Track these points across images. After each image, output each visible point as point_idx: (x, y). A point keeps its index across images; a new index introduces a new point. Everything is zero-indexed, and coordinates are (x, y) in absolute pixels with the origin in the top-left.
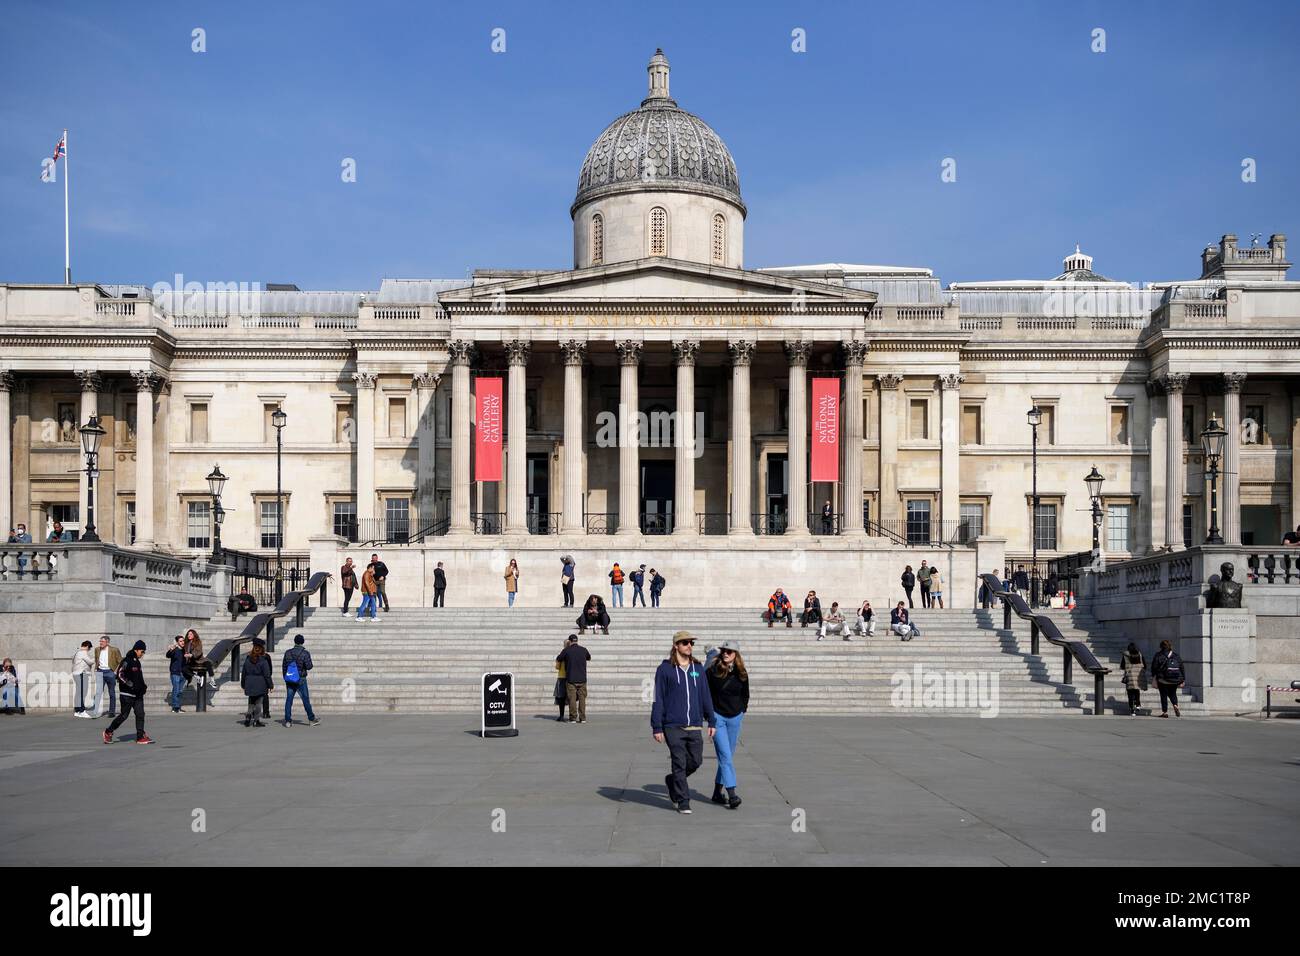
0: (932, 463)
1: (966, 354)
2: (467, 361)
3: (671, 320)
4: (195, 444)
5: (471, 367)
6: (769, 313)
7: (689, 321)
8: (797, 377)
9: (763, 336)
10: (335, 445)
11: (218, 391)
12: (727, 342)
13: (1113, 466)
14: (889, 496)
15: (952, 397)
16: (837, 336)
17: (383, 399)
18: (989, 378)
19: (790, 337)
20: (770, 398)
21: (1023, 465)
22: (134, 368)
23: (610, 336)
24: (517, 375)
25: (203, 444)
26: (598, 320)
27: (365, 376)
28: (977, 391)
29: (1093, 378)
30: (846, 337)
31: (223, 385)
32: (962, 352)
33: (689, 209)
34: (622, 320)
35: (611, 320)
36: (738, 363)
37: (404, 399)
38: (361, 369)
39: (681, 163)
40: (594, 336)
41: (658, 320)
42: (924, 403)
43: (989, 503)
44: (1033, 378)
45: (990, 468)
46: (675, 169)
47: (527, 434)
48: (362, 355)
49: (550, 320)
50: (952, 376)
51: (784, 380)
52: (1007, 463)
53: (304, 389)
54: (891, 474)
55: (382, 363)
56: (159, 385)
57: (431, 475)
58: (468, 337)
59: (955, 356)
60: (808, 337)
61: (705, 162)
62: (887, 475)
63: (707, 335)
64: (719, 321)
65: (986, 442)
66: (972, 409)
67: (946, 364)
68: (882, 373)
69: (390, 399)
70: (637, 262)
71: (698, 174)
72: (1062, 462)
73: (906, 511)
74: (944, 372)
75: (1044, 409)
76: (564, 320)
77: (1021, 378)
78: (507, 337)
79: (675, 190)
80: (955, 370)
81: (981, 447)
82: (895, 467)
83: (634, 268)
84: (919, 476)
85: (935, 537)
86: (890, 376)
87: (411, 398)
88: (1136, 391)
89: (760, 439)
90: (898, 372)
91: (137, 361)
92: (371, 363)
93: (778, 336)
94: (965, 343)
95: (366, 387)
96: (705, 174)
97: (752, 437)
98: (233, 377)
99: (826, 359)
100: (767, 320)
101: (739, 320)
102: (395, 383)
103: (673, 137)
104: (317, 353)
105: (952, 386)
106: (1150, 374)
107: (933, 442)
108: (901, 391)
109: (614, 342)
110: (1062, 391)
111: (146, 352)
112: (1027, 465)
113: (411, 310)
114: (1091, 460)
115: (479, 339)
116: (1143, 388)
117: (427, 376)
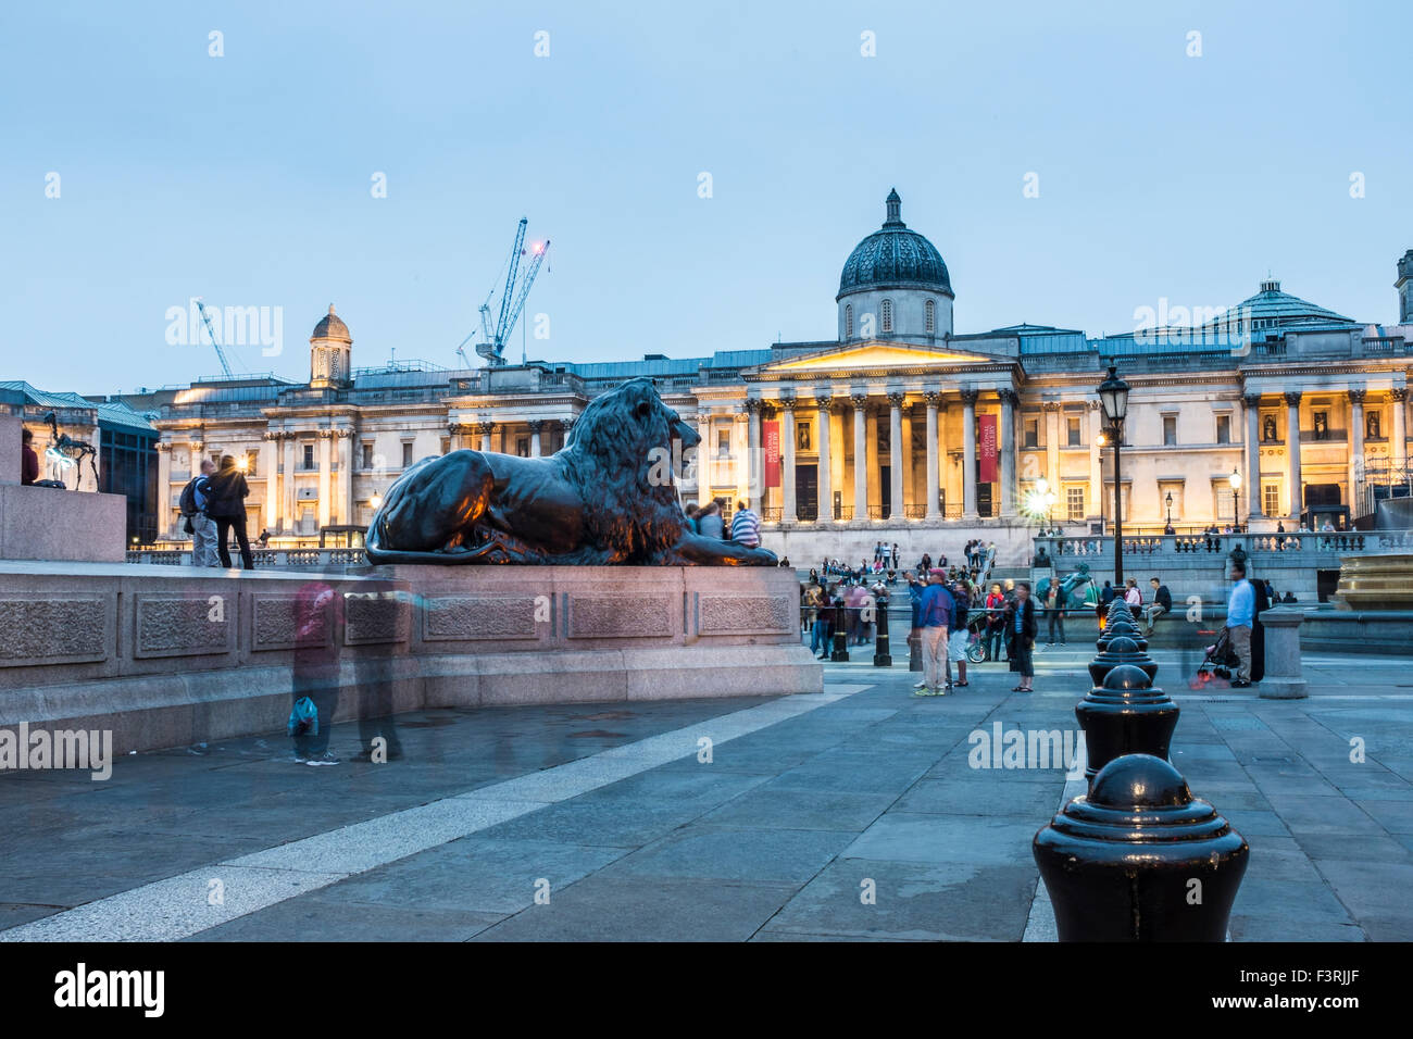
2: (758, 411)
3: (885, 380)
5: (759, 414)
7: (896, 380)
8: (968, 414)
9: (945, 389)
13: (1219, 458)
15: (1096, 417)
17: (716, 431)
19: (963, 388)
21: (1153, 460)
23: (846, 392)
24: (788, 420)
26: (839, 382)
27: (704, 416)
29: (1201, 397)
30: (1000, 387)
33: (907, 300)
34: (854, 381)
36: (929, 406)
37: (728, 432)
38: (702, 412)
39: (901, 270)
40: (836, 394)
41: (877, 380)
42: (1076, 422)
44: (1159, 399)
45: (1131, 463)
46: (898, 274)
48: (702, 403)
49: (809, 383)
50: (1094, 402)
52: (1143, 460)
54: (1055, 471)
55: (715, 408)
57: (746, 480)
58: (758, 397)
60: (975, 387)
62: (1052, 472)
63: (908, 389)
64: (916, 379)
65: (1128, 445)
67: (1091, 393)
68: (1046, 402)
69: (720, 431)
72: (1182, 458)
73: (1067, 496)
74: (1090, 399)
75: (1170, 421)
76: (819, 384)
77: (1151, 399)
78: (782, 396)
79: (898, 288)
80: (1098, 397)
82: (1058, 466)
83: (861, 349)
84: (1075, 471)
85: (1086, 514)
86: (1051, 403)
87: (733, 429)
88: (1236, 405)
90: (1058, 400)
91: (565, 413)
92: (706, 408)
93: (955, 388)
95: (705, 424)
100: (948, 377)
101: (929, 378)
102: (722, 421)
105: (1098, 408)
106: (1243, 392)
107: (1083, 447)
108: (1060, 414)
109: (848, 397)
110: (1181, 406)
111: (569, 407)
112: (1157, 460)
113: (733, 372)
114: (1204, 455)
115: (763, 397)
116: (1238, 403)
117: (742, 414)
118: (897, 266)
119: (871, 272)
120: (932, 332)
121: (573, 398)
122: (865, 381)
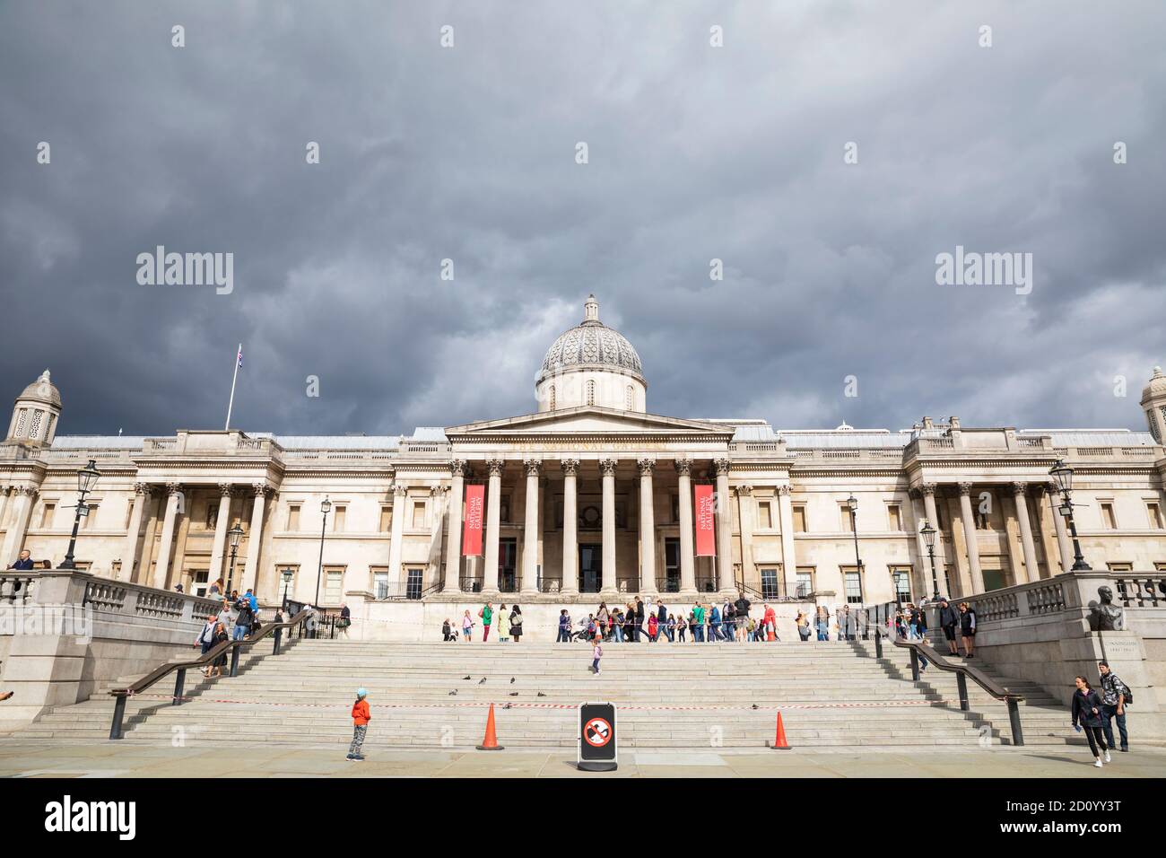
0: (776, 543)
1: (793, 474)
2: (462, 473)
3: (599, 446)
4: (290, 532)
5: (464, 477)
6: (664, 441)
7: (610, 446)
8: (684, 483)
9: (660, 456)
10: (379, 534)
11: (308, 498)
12: (636, 460)
13: (894, 545)
14: (748, 566)
15: (786, 500)
16: (709, 456)
17: (411, 503)
19: (678, 457)
20: (666, 500)
21: (834, 545)
22: (255, 482)
23: (557, 457)
24: (495, 482)
25: (294, 532)
26: (550, 446)
27: (400, 487)
28: (801, 497)
29: (874, 488)
30: (717, 457)
31: (311, 494)
32: (790, 472)
33: (610, 381)
34: (565, 446)
35: (558, 446)
36: (644, 473)
37: (424, 503)
38: (398, 483)
39: (605, 355)
40: (547, 457)
41: (590, 446)
42: (767, 505)
43: (815, 572)
44: (836, 488)
45: (814, 548)
46: (601, 358)
47: (500, 525)
48: (399, 475)
49: (517, 446)
50: (785, 487)
51: (674, 489)
52: (825, 544)
53: (362, 497)
54: (749, 553)
55: (411, 480)
56: (270, 494)
57: (439, 553)
58: (463, 458)
59: (786, 474)
60: (690, 457)
61: (620, 354)
62: (747, 553)
63: (623, 456)
64: (630, 446)
65: (810, 531)
66: (799, 509)
67: (780, 478)
68: (739, 485)
69: (415, 503)
70: (576, 409)
71: (615, 361)
73: (761, 577)
74: (779, 484)
75: (846, 509)
76: (527, 447)
77: (829, 488)
78: (489, 458)
79: (601, 370)
80: (787, 482)
81: (806, 534)
82: (751, 547)
83: (574, 412)
84: (768, 554)
85: (781, 595)
86: (744, 487)
87: (429, 502)
88: (903, 496)
89: (660, 527)
90: (750, 484)
91: (258, 477)
92: (404, 480)
93: (671, 457)
94: (791, 465)
95: (400, 495)
96: (620, 361)
97: (655, 526)
98: (318, 489)
99: (703, 474)
100: (662, 446)
101: (643, 446)
102: (419, 493)
103: (600, 340)
104: (372, 474)
105: (785, 493)
106: (910, 484)
107: (775, 530)
108: (752, 496)
109: (560, 460)
110: (858, 495)
111: (264, 472)
112: (837, 546)
113: (432, 446)
114: (879, 541)
115: (469, 459)
116: (907, 494)
117: (439, 487)
119: (576, 355)
121: (268, 463)
122: (577, 446)
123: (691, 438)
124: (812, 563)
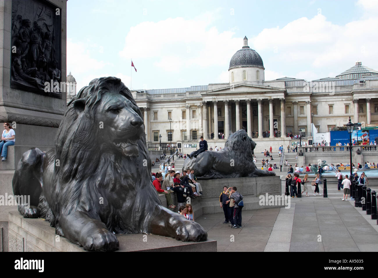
0: (305, 119)
1: (312, 96)
2: (206, 105)
3: (245, 96)
4: (155, 121)
6: (265, 93)
7: (249, 96)
8: (271, 106)
9: (264, 98)
10: (182, 120)
11: (159, 110)
12: (256, 99)
13: (346, 118)
14: (296, 127)
15: (309, 106)
16: (278, 97)
17: (191, 111)
18: (318, 100)
19: (269, 98)
22: (144, 107)
23: (233, 99)
24: (215, 108)
26: (231, 96)
27: (188, 106)
28: (316, 103)
29: (341, 100)
30: (280, 98)
31: (160, 109)
33: (251, 70)
34: (236, 96)
35: (233, 96)
36: (259, 103)
37: (195, 110)
40: (230, 99)
41: (242, 96)
43: (319, 127)
44: (328, 100)
46: (248, 62)
48: (187, 102)
49: (221, 97)
50: (308, 101)
52: (323, 119)
53: (176, 108)
54: (296, 122)
55: (191, 103)
56: (148, 109)
57: (201, 126)
58: (206, 101)
59: (309, 97)
60: (273, 98)
61: (254, 60)
63: (252, 98)
64: (255, 95)
65: (318, 114)
66: (315, 107)
67: (307, 99)
68: (293, 101)
69: (193, 111)
70: (238, 85)
71: (252, 63)
72: (335, 118)
75: (331, 106)
76: (224, 97)
77: (325, 100)
78: (213, 100)
79: (248, 67)
81: (317, 115)
82: (297, 121)
84: (302, 123)
86: (295, 102)
87: (197, 110)
90: (297, 101)
91: (144, 105)
92: (189, 104)
93: (267, 98)
94: (311, 94)
95: (188, 108)
96: (254, 63)
98: (162, 107)
100: (264, 95)
101: (259, 95)
102: (193, 107)
104: (178, 101)
105: (308, 103)
106: (353, 98)
107: (305, 115)
108: (298, 105)
110: (334, 103)
111: (146, 104)
112: (327, 119)
113: (196, 92)
114: (341, 117)
115: (208, 101)
116: (352, 101)
117: (200, 105)
118: (248, 60)
119: (240, 62)
120: (258, 80)
121: (147, 101)
122: (239, 96)
123: (273, 92)
124: (319, 124)
